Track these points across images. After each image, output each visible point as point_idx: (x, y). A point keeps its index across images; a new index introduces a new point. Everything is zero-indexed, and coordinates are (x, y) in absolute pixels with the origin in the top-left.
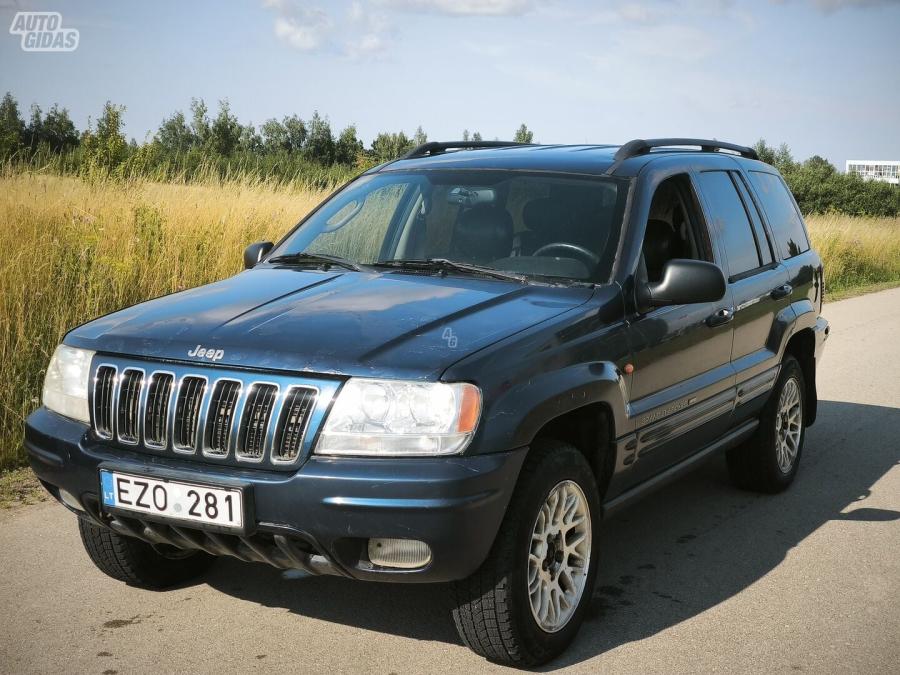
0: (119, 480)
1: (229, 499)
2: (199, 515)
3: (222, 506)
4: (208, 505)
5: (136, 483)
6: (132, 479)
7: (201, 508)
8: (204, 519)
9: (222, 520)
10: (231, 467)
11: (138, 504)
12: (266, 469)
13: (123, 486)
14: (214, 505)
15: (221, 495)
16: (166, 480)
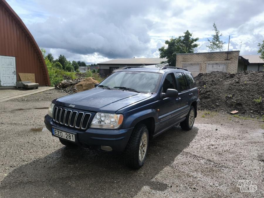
0: (55, 130)
1: (72, 136)
2: (68, 138)
3: (71, 137)
4: (69, 137)
5: (57, 131)
6: (57, 130)
7: (68, 137)
8: (69, 139)
9: (72, 140)
10: (74, 129)
11: (58, 135)
12: (80, 130)
13: (56, 131)
14: (70, 137)
15: (71, 135)
16: (62, 131)
